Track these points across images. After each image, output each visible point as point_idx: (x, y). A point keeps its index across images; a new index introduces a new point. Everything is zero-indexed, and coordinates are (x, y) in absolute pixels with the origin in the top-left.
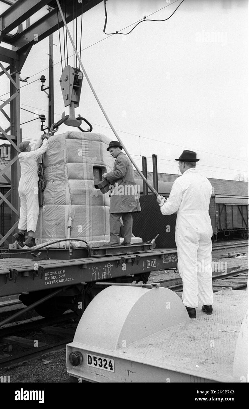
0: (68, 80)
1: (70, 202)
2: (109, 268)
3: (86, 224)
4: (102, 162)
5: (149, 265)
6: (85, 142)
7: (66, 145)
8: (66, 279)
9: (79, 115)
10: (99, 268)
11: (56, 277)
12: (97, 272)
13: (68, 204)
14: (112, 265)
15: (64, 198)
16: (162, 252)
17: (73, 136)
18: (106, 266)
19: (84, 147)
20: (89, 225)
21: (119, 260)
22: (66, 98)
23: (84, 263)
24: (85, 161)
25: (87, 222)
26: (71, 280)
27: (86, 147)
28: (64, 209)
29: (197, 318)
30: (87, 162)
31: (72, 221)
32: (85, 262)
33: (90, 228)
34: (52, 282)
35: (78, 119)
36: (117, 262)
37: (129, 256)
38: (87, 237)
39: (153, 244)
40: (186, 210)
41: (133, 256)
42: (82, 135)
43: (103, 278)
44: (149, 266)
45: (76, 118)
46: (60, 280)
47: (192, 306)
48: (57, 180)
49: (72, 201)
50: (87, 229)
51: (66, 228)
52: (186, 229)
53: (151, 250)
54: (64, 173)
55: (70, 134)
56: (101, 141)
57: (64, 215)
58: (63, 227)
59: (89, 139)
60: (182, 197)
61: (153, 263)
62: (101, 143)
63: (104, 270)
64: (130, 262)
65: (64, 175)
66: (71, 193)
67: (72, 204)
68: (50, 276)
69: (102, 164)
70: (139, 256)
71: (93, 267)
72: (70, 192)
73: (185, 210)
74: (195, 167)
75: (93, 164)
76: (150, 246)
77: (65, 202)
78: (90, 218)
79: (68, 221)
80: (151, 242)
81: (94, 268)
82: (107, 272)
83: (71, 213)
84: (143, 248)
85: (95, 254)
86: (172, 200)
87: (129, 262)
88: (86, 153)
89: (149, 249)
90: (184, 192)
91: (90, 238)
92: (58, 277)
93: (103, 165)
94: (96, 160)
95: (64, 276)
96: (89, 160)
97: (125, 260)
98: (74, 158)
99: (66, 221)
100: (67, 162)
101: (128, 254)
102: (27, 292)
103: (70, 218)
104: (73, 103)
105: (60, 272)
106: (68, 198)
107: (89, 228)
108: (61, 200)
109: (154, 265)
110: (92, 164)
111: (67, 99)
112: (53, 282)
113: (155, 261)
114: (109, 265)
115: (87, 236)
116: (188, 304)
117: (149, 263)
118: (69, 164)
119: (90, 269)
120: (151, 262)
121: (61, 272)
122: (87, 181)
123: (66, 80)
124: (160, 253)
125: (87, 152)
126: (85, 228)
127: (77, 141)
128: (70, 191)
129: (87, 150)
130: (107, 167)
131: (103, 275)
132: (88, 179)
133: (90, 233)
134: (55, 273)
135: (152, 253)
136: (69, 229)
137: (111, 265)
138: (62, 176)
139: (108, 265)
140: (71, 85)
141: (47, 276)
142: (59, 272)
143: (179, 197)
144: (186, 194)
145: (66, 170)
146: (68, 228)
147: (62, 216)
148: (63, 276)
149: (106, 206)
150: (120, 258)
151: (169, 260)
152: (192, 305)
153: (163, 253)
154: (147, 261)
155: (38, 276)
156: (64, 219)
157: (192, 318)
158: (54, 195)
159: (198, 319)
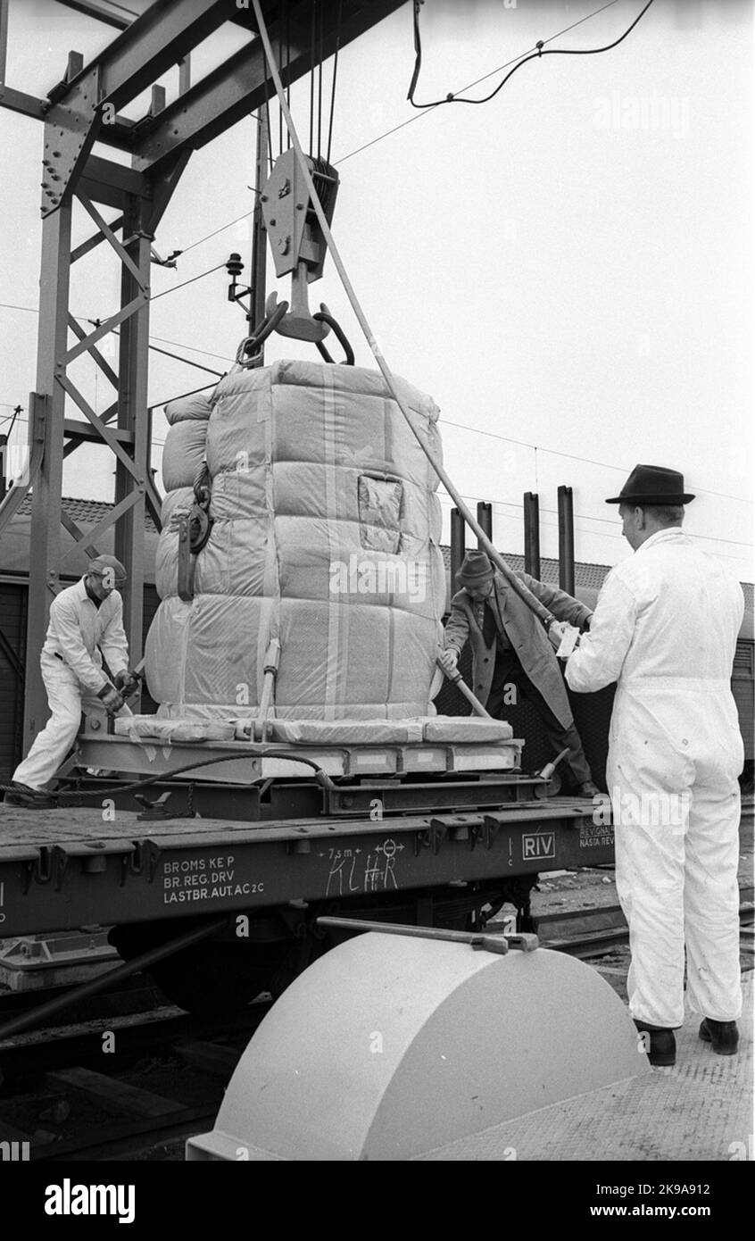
0: (291, 194)
1: (278, 588)
2: (388, 855)
3: (327, 665)
4: (388, 464)
5: (529, 851)
6: (335, 395)
7: (271, 405)
8: (238, 887)
9: (322, 306)
10: (354, 853)
11: (203, 881)
12: (346, 869)
13: (270, 595)
14: (401, 847)
15: (258, 577)
16: (576, 810)
17: (297, 377)
18: (377, 849)
19: (331, 412)
20: (335, 666)
21: (423, 831)
22: (284, 250)
23: (301, 834)
24: (334, 458)
25: (329, 659)
26: (254, 891)
27: (336, 414)
28: (258, 609)
29: (677, 1067)
30: (337, 463)
31: (281, 650)
32: (305, 832)
33: (339, 677)
34: (186, 895)
35: (317, 317)
36: (419, 837)
37: (459, 819)
38: (327, 707)
39: (546, 781)
40: (645, 675)
41: (473, 819)
42: (327, 374)
43: (366, 890)
44: (530, 855)
45: (312, 314)
46: (215, 889)
47: (662, 1022)
48: (240, 515)
49: (282, 585)
50: (329, 679)
51: (260, 670)
52: (646, 742)
53: (538, 799)
54: (264, 494)
55: (286, 369)
56: (389, 395)
57: (255, 631)
58: (250, 669)
59: (348, 386)
60: (635, 630)
61: (544, 844)
62: (389, 403)
63: (373, 861)
64: (462, 838)
65: (263, 501)
66: (281, 557)
67: (282, 596)
68: (181, 875)
69: (387, 470)
70: (496, 820)
71: (332, 850)
72: (278, 557)
73: (641, 676)
74: (679, 525)
75: (357, 467)
76: (536, 785)
77: (262, 587)
78: (340, 645)
79: (266, 651)
80: (541, 775)
81: (335, 853)
82: (382, 867)
83: (278, 624)
84: (511, 792)
85: (344, 807)
86: (597, 640)
87: (458, 838)
88: (336, 431)
89: (531, 796)
90: (640, 613)
91: (336, 711)
92: (210, 879)
93: (392, 473)
94: (371, 457)
95: (230, 878)
96: (345, 456)
97: (446, 829)
98: (295, 447)
99: (261, 651)
100: (272, 461)
101: (458, 812)
102: (97, 925)
103: (275, 642)
104: (304, 266)
105: (216, 862)
106: (271, 575)
107: (335, 675)
108: (248, 581)
109: (547, 852)
110: (355, 470)
111: (286, 253)
112: (192, 894)
113: (550, 838)
114: (390, 844)
115: (328, 704)
116: (648, 1015)
117: (530, 844)
118: (279, 467)
119: (322, 855)
120: (538, 840)
121: (219, 862)
122: (335, 522)
123: (284, 193)
124: (570, 813)
125: (339, 427)
126: (323, 676)
127: (310, 393)
128: (280, 552)
129: (341, 421)
130: (404, 480)
131: (366, 880)
132: (338, 517)
133: (338, 695)
134: (199, 865)
135: (543, 811)
136: (270, 676)
137: (398, 845)
138: (257, 503)
139: (387, 845)
140: (300, 208)
141: (171, 876)
142: (212, 862)
143: (625, 631)
144: (649, 619)
145: (269, 486)
146: (265, 672)
147: (250, 633)
148: (226, 877)
149: (397, 607)
150: (428, 825)
151: (600, 838)
152: (665, 1017)
153: (580, 811)
154: (523, 836)
155: (138, 874)
156: (257, 642)
157: (660, 1065)
158: (228, 562)
159: (680, 1071)
